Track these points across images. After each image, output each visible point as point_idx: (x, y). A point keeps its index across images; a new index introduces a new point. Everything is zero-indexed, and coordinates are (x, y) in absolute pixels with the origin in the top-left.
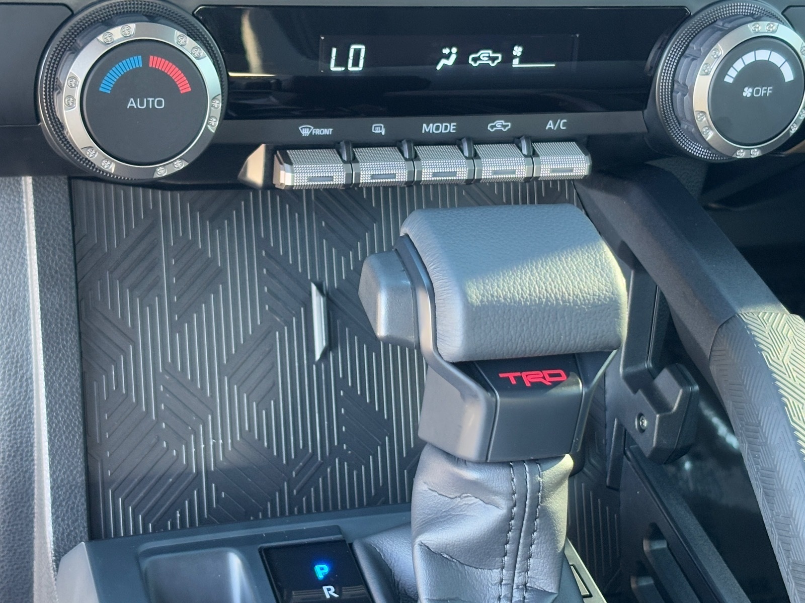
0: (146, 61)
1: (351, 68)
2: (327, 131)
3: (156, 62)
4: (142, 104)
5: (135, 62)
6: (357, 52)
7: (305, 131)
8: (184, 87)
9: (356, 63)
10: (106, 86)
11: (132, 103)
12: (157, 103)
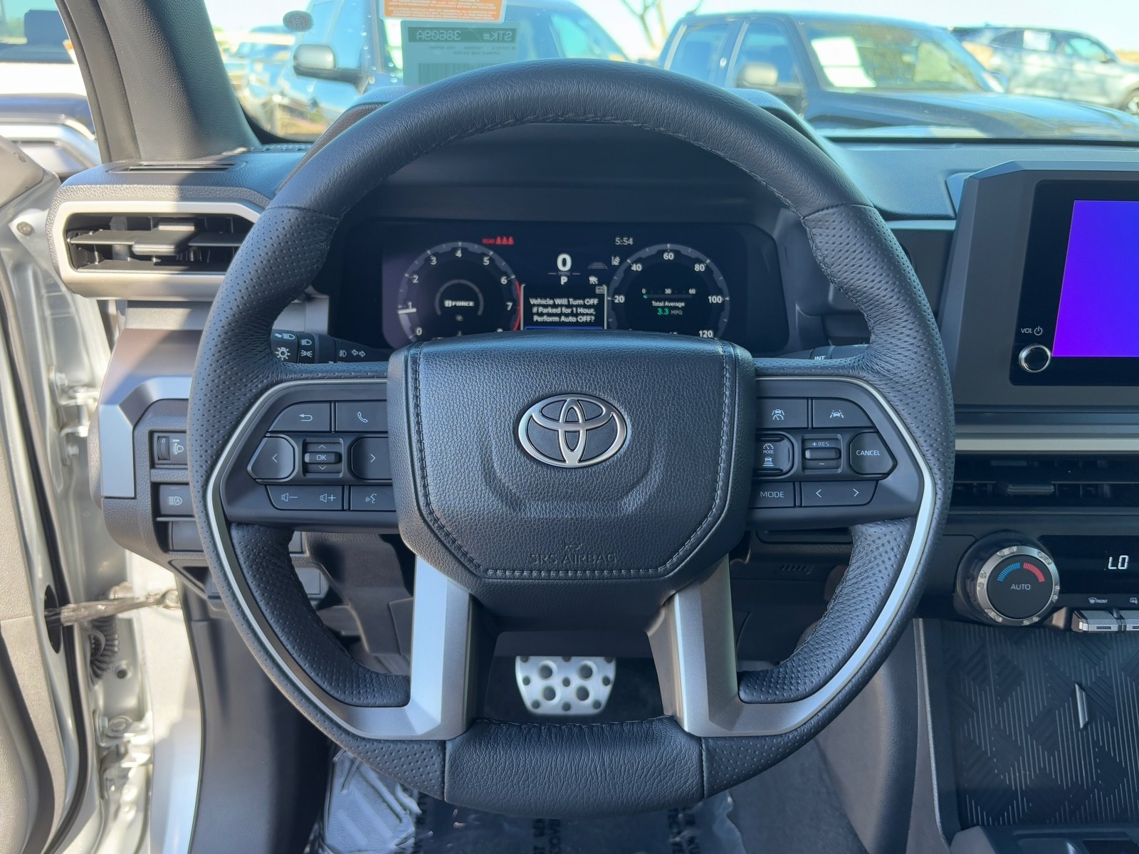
0: (1022, 565)
1: (1120, 568)
2: (1104, 601)
3: (1027, 566)
4: (1018, 587)
5: (1016, 566)
6: (1124, 559)
7: (1092, 601)
8: (1041, 579)
9: (1123, 565)
10: (1001, 578)
11: (1013, 587)
12: (1026, 587)
